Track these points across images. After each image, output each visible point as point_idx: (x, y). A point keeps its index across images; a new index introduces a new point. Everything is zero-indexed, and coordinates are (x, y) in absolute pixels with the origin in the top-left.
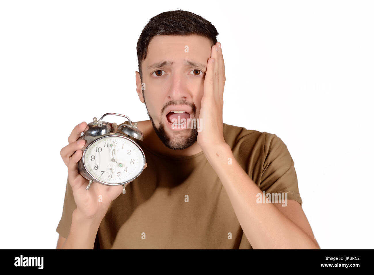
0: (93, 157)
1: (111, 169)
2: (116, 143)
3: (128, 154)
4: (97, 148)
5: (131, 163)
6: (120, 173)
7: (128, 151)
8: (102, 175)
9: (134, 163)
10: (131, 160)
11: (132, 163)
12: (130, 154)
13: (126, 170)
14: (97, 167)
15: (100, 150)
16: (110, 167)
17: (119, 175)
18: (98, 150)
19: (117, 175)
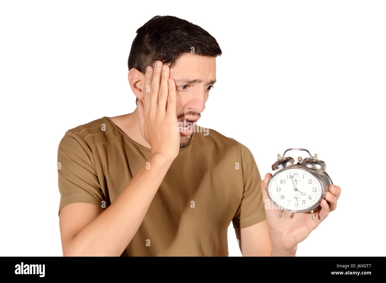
0: (279, 189)
1: (296, 198)
2: (297, 174)
3: (309, 183)
4: (281, 180)
5: (313, 191)
6: (305, 201)
7: (309, 180)
8: (289, 204)
9: (316, 191)
10: (313, 188)
11: (315, 191)
12: (311, 183)
13: (310, 198)
14: (283, 197)
15: (283, 181)
16: (295, 196)
17: (304, 203)
18: (281, 182)
19: (303, 203)
